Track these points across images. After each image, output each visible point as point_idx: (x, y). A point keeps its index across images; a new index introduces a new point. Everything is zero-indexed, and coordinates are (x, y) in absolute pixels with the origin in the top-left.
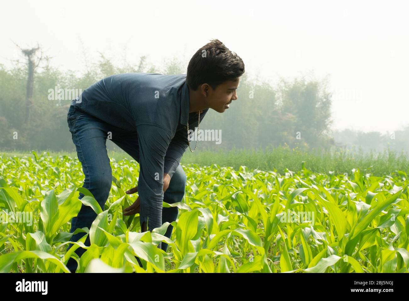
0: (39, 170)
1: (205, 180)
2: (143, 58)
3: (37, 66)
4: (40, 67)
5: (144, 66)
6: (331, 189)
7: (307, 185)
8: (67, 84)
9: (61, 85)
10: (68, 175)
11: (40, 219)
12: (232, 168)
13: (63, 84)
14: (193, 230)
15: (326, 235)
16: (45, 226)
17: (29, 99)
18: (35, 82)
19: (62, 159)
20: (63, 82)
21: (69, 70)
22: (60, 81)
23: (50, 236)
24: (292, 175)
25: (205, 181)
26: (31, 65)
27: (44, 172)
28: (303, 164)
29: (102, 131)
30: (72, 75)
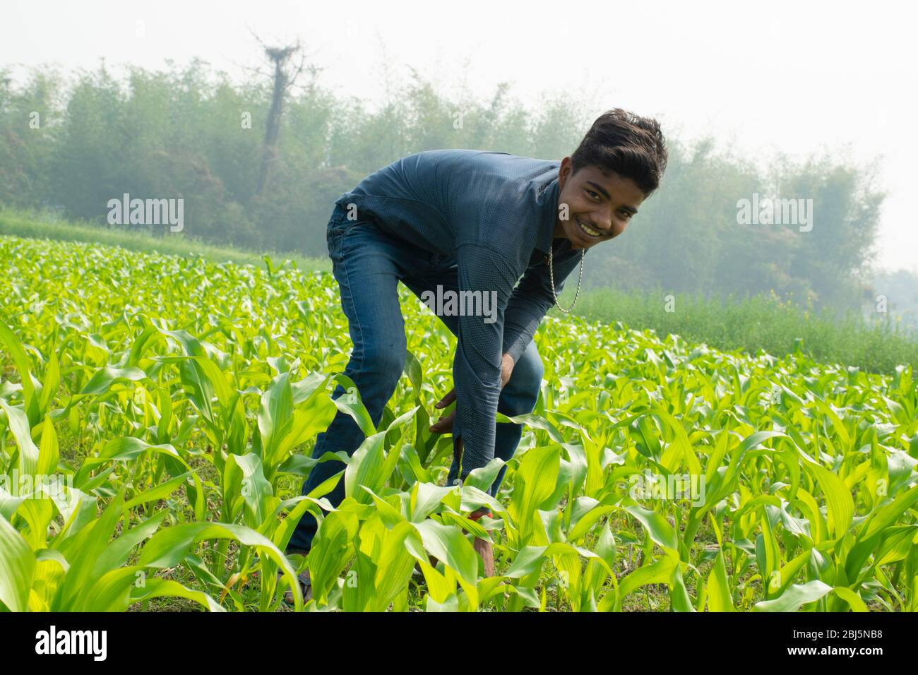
0: (272, 298)
1: (593, 357)
2: (503, 87)
3: (292, 83)
4: (297, 86)
5: (504, 104)
6: (844, 409)
7: (796, 395)
8: (346, 124)
9: (334, 126)
10: (325, 317)
11: (257, 430)
12: (653, 331)
13: (339, 123)
14: (547, 486)
15: (810, 526)
16: (264, 444)
17: (270, 148)
18: (284, 114)
19: (319, 278)
20: (339, 120)
21: (353, 97)
22: (333, 116)
23: (272, 464)
24: (771, 363)
25: (592, 360)
26: (281, 80)
27: (282, 303)
28: (797, 343)
29: (394, 263)
30: (357, 108)
